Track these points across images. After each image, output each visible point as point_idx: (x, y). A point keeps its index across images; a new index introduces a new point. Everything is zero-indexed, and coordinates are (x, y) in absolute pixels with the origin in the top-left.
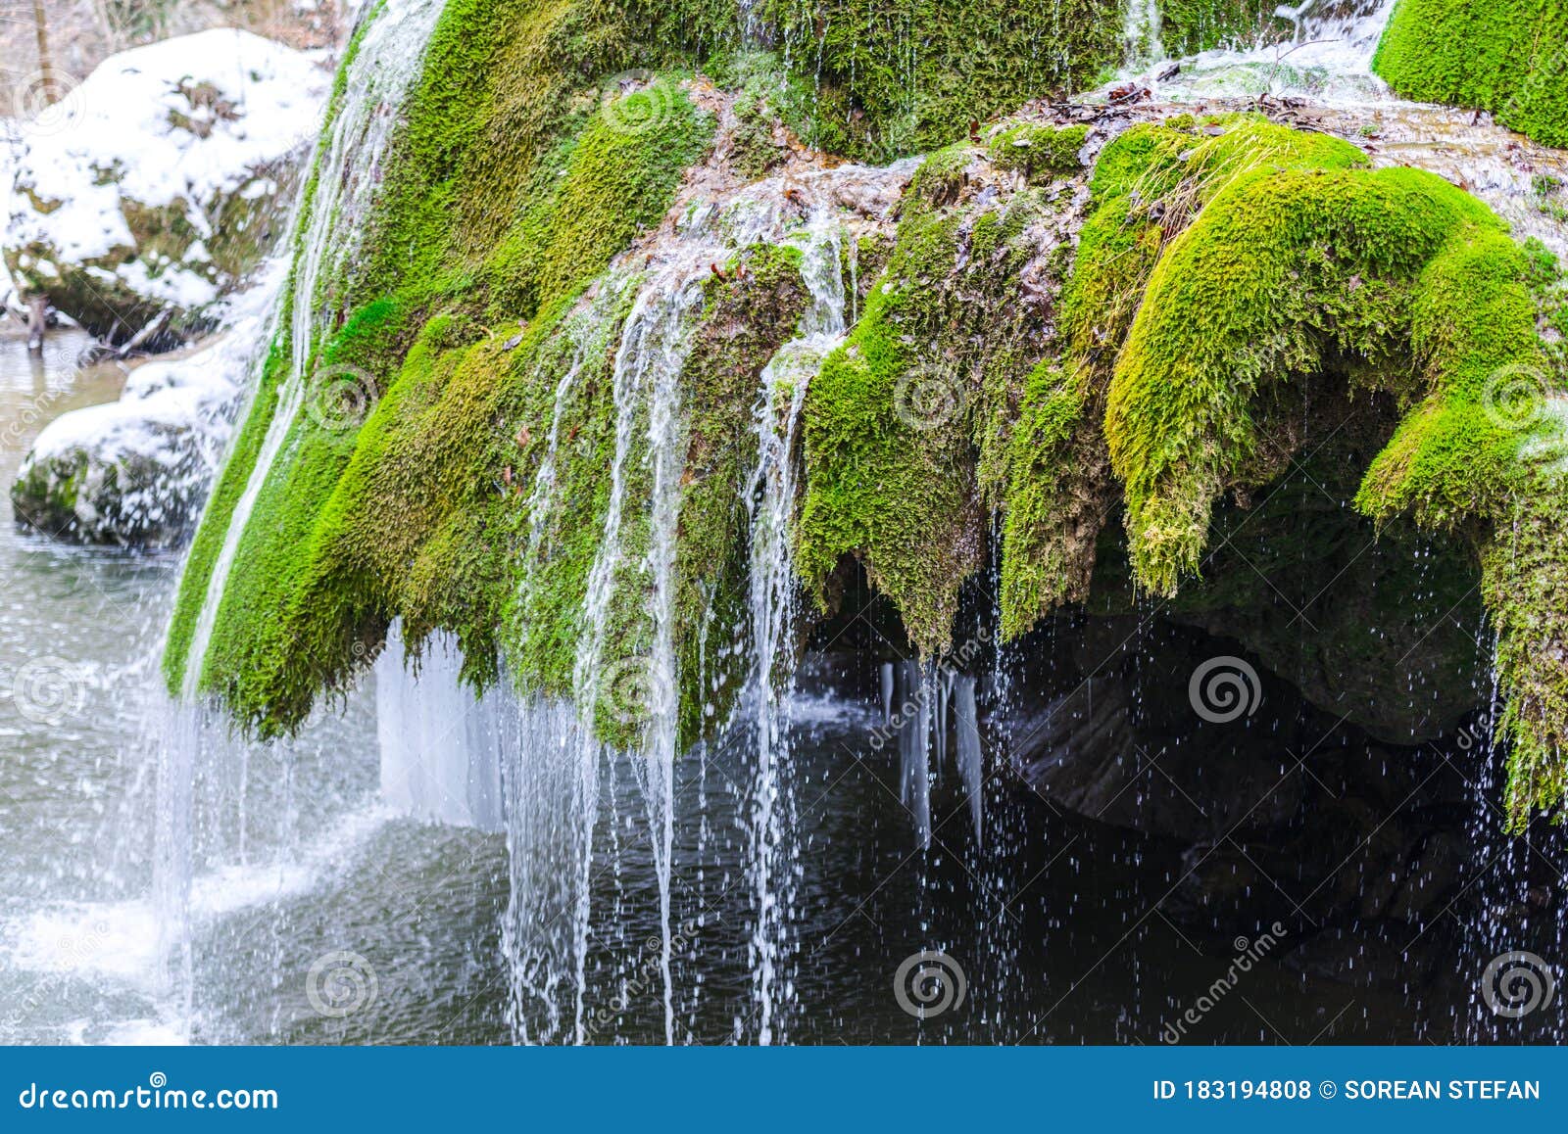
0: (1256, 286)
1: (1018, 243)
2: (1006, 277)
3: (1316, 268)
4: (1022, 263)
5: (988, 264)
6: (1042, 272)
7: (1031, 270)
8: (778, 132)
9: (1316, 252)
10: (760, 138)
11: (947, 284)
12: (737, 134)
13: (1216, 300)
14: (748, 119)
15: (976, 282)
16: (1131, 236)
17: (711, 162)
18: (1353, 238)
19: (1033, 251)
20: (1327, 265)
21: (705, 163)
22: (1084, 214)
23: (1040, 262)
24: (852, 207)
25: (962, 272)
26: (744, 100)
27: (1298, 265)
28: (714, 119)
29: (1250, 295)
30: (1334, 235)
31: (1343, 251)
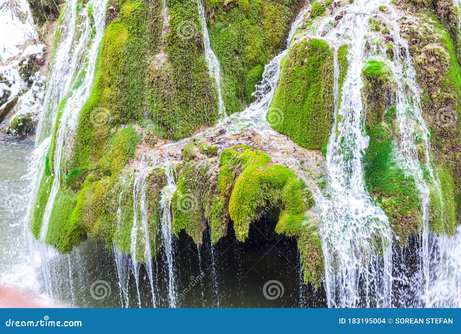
0: (254, 192)
1: (209, 173)
2: (207, 179)
3: (265, 189)
4: (210, 177)
5: (203, 177)
6: (213, 179)
7: (211, 178)
8: (155, 137)
9: (264, 186)
10: (151, 139)
11: (196, 180)
12: (146, 138)
13: (248, 195)
14: (148, 135)
15: (201, 180)
16: (229, 173)
17: (142, 144)
18: (270, 183)
19: (211, 175)
20: (267, 188)
21: (141, 144)
22: (220, 166)
23: (213, 177)
24: (172, 156)
25: (198, 178)
26: (147, 130)
27: (261, 188)
28: (142, 134)
29: (254, 194)
30: (267, 182)
31: (269, 186)
